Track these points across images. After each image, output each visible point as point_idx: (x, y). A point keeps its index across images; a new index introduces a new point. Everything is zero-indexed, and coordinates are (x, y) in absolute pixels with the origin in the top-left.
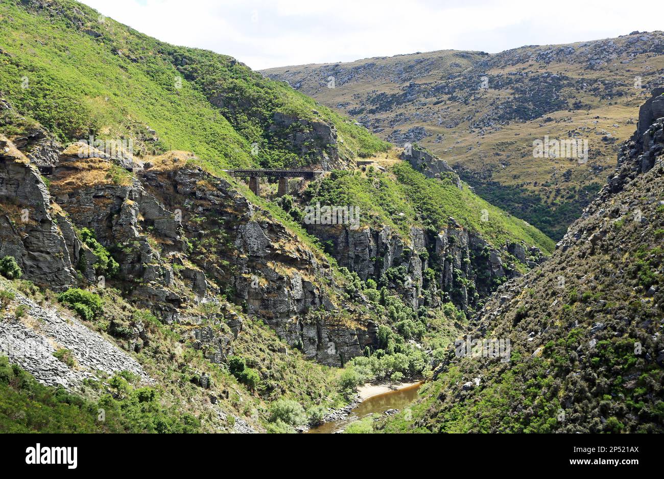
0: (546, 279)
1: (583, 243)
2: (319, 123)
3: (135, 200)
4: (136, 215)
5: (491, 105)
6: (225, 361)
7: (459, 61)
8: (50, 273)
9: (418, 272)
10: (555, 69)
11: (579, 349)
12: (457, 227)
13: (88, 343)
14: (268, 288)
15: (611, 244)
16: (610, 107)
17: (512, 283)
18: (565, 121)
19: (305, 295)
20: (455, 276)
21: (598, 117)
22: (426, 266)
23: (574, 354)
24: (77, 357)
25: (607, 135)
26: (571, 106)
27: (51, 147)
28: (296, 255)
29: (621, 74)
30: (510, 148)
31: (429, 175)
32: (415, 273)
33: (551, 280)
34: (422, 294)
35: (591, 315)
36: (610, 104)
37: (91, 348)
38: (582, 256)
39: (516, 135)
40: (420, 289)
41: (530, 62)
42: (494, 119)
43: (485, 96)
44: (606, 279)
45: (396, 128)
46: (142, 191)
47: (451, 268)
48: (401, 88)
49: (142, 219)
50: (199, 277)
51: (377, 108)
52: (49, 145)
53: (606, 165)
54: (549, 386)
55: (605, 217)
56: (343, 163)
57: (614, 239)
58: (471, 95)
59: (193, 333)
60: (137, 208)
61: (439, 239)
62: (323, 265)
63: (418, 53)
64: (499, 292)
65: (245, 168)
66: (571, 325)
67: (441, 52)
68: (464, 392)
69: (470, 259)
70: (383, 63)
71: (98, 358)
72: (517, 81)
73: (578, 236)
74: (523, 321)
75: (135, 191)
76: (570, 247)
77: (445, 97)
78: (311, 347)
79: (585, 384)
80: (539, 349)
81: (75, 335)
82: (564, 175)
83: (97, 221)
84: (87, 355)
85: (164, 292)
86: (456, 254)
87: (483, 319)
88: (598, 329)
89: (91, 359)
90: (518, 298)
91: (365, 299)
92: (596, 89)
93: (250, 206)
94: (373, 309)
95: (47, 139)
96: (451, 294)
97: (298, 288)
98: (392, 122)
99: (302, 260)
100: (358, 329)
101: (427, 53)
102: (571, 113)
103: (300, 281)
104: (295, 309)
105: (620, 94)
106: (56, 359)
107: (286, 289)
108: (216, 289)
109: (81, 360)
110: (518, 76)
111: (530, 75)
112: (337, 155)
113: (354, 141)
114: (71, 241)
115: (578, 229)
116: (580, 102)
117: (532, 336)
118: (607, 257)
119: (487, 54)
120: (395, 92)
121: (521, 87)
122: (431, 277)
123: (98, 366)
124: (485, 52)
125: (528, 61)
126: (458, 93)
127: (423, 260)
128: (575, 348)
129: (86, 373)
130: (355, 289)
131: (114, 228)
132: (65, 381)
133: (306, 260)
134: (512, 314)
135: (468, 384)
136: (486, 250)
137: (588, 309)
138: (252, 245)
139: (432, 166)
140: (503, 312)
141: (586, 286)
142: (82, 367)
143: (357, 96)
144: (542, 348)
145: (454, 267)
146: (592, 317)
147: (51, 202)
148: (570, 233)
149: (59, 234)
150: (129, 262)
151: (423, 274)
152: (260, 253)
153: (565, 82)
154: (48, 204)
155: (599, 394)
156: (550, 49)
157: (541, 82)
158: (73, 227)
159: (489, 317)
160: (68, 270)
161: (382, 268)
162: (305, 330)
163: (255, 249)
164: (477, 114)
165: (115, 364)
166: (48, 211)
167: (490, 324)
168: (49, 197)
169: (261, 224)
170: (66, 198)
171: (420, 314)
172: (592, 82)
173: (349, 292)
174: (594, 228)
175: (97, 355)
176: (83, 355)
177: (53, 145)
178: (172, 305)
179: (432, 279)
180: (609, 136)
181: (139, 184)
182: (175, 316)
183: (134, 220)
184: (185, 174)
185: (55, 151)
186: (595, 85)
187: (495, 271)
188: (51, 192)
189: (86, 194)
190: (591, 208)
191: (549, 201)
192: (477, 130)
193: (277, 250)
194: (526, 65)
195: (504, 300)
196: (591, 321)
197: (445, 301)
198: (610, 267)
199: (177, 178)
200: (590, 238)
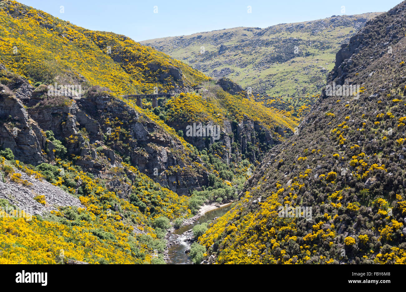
0: (293, 144)
1: (311, 125)
2: (172, 68)
3: (74, 114)
4: (75, 122)
5: (264, 55)
6: (127, 197)
7: (246, 32)
8: (30, 156)
9: (228, 144)
10: (295, 35)
11: (309, 179)
12: (248, 120)
13: (52, 192)
14: (148, 158)
15: (324, 125)
16: (324, 54)
17: (276, 147)
18: (301, 62)
19: (168, 160)
20: (248, 145)
21: (318, 60)
22: (233, 141)
23: (307, 182)
24: (47, 199)
25: (323, 69)
26: (305, 55)
27: (28, 88)
28: (162, 139)
29: (328, 37)
30: (275, 77)
31: (232, 93)
32: (227, 145)
33: (295, 145)
34: (231, 156)
35: (315, 162)
36: (324, 53)
37: (54, 194)
38: (311, 132)
39: (277, 70)
40: (230, 153)
41: (283, 32)
42: (266, 62)
43: (260, 51)
44: (322, 143)
45: (214, 69)
46: (77, 110)
47: (246, 141)
48: (216, 48)
49: (78, 124)
50: (111, 153)
51: (204, 59)
52: (26, 87)
53: (323, 84)
54: (295, 200)
55: (321, 111)
56: (186, 89)
57: (325, 122)
58: (253, 50)
59: (109, 184)
60: (75, 119)
61: (239, 126)
62: (178, 143)
63: (224, 29)
64: (270, 152)
65: (133, 94)
66: (306, 167)
67: (236, 28)
68: (253, 205)
69: (256, 136)
70: (206, 35)
71: (58, 199)
72: (276, 42)
73: (308, 122)
74: (282, 166)
75: (74, 109)
76: (304, 127)
77: (240, 52)
78: (174, 187)
79: (313, 197)
80: (290, 180)
81: (45, 187)
82: (303, 90)
83: (54, 127)
84: (52, 198)
85: (92, 163)
86: (248, 134)
87: (262, 167)
88: (319, 169)
89: (54, 200)
90: (279, 155)
91: (201, 160)
92: (316, 46)
93: (137, 114)
94: (206, 165)
95: (26, 84)
96: (246, 155)
97: (165, 156)
98: (213, 66)
99: (166, 141)
100: (198, 177)
101: (229, 29)
102: (305, 58)
103: (166, 153)
104: (164, 168)
105: (328, 48)
106: (35, 201)
107: (158, 157)
108: (121, 160)
109: (49, 201)
110: (277, 40)
111: (283, 39)
112: (183, 85)
113: (192, 77)
114: (40, 138)
115: (308, 118)
116: (309, 52)
117: (286, 175)
118: (322, 132)
119: (260, 29)
120: (214, 50)
121: (279, 45)
122: (235, 147)
123: (58, 204)
124: (259, 28)
125: (281, 32)
126: (246, 49)
127: (231, 138)
128: (308, 179)
129: (52, 208)
130: (195, 155)
131: (64, 130)
132: (41, 212)
133: (168, 142)
134: (276, 164)
135: (255, 201)
136: (264, 131)
137: (314, 159)
138: (139, 135)
139: (234, 89)
140: (272, 163)
141: (312, 147)
142: (50, 204)
143: (193, 53)
144: (291, 180)
145: (247, 141)
146: (316, 163)
147: (29, 118)
148: (304, 120)
149: (34, 134)
150: (73, 147)
151: (232, 145)
152: (144, 139)
153: (301, 42)
154: (27, 119)
155: (320, 201)
156: (292, 25)
157: (289, 42)
158: (41, 131)
159: (265, 166)
160: (39, 154)
161: (210, 143)
162: (169, 178)
163: (141, 137)
164: (256, 60)
165: (67, 202)
166: (27, 123)
167: (266, 170)
168: (27, 115)
169: (143, 123)
170: (36, 115)
171: (231, 167)
172: (314, 42)
173: (192, 157)
174: (316, 117)
175: (58, 198)
176: (50, 198)
177: (29, 87)
178: (97, 170)
179: (236, 148)
180: (324, 69)
181: (76, 105)
182: (99, 175)
183: (74, 125)
184: (101, 99)
185: (29, 91)
186: (316, 43)
187: (269, 142)
188: (28, 112)
189: (48, 112)
190: (314, 106)
191: (296, 104)
192: (257, 69)
193: (153, 137)
194: (280, 34)
195: (272, 157)
196: (315, 165)
197: (243, 159)
198: (324, 137)
199: (96, 101)
200: (314, 122)
